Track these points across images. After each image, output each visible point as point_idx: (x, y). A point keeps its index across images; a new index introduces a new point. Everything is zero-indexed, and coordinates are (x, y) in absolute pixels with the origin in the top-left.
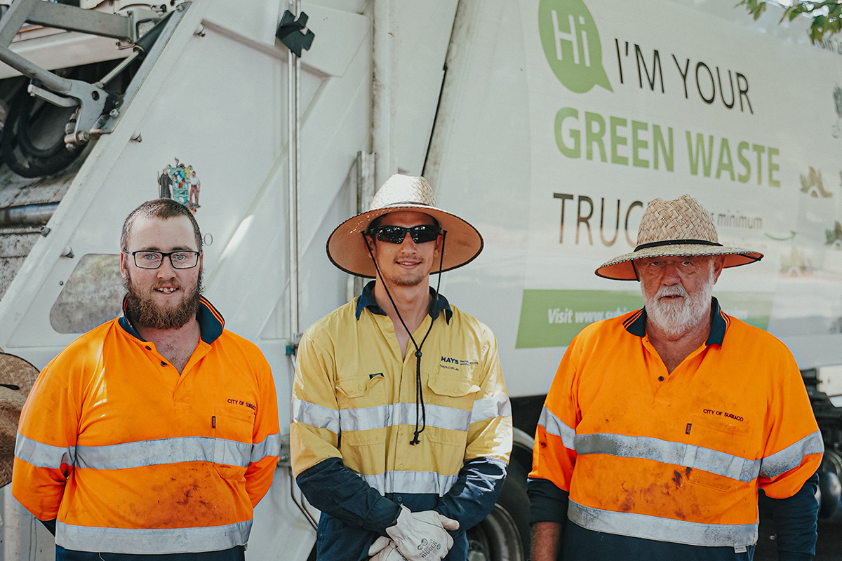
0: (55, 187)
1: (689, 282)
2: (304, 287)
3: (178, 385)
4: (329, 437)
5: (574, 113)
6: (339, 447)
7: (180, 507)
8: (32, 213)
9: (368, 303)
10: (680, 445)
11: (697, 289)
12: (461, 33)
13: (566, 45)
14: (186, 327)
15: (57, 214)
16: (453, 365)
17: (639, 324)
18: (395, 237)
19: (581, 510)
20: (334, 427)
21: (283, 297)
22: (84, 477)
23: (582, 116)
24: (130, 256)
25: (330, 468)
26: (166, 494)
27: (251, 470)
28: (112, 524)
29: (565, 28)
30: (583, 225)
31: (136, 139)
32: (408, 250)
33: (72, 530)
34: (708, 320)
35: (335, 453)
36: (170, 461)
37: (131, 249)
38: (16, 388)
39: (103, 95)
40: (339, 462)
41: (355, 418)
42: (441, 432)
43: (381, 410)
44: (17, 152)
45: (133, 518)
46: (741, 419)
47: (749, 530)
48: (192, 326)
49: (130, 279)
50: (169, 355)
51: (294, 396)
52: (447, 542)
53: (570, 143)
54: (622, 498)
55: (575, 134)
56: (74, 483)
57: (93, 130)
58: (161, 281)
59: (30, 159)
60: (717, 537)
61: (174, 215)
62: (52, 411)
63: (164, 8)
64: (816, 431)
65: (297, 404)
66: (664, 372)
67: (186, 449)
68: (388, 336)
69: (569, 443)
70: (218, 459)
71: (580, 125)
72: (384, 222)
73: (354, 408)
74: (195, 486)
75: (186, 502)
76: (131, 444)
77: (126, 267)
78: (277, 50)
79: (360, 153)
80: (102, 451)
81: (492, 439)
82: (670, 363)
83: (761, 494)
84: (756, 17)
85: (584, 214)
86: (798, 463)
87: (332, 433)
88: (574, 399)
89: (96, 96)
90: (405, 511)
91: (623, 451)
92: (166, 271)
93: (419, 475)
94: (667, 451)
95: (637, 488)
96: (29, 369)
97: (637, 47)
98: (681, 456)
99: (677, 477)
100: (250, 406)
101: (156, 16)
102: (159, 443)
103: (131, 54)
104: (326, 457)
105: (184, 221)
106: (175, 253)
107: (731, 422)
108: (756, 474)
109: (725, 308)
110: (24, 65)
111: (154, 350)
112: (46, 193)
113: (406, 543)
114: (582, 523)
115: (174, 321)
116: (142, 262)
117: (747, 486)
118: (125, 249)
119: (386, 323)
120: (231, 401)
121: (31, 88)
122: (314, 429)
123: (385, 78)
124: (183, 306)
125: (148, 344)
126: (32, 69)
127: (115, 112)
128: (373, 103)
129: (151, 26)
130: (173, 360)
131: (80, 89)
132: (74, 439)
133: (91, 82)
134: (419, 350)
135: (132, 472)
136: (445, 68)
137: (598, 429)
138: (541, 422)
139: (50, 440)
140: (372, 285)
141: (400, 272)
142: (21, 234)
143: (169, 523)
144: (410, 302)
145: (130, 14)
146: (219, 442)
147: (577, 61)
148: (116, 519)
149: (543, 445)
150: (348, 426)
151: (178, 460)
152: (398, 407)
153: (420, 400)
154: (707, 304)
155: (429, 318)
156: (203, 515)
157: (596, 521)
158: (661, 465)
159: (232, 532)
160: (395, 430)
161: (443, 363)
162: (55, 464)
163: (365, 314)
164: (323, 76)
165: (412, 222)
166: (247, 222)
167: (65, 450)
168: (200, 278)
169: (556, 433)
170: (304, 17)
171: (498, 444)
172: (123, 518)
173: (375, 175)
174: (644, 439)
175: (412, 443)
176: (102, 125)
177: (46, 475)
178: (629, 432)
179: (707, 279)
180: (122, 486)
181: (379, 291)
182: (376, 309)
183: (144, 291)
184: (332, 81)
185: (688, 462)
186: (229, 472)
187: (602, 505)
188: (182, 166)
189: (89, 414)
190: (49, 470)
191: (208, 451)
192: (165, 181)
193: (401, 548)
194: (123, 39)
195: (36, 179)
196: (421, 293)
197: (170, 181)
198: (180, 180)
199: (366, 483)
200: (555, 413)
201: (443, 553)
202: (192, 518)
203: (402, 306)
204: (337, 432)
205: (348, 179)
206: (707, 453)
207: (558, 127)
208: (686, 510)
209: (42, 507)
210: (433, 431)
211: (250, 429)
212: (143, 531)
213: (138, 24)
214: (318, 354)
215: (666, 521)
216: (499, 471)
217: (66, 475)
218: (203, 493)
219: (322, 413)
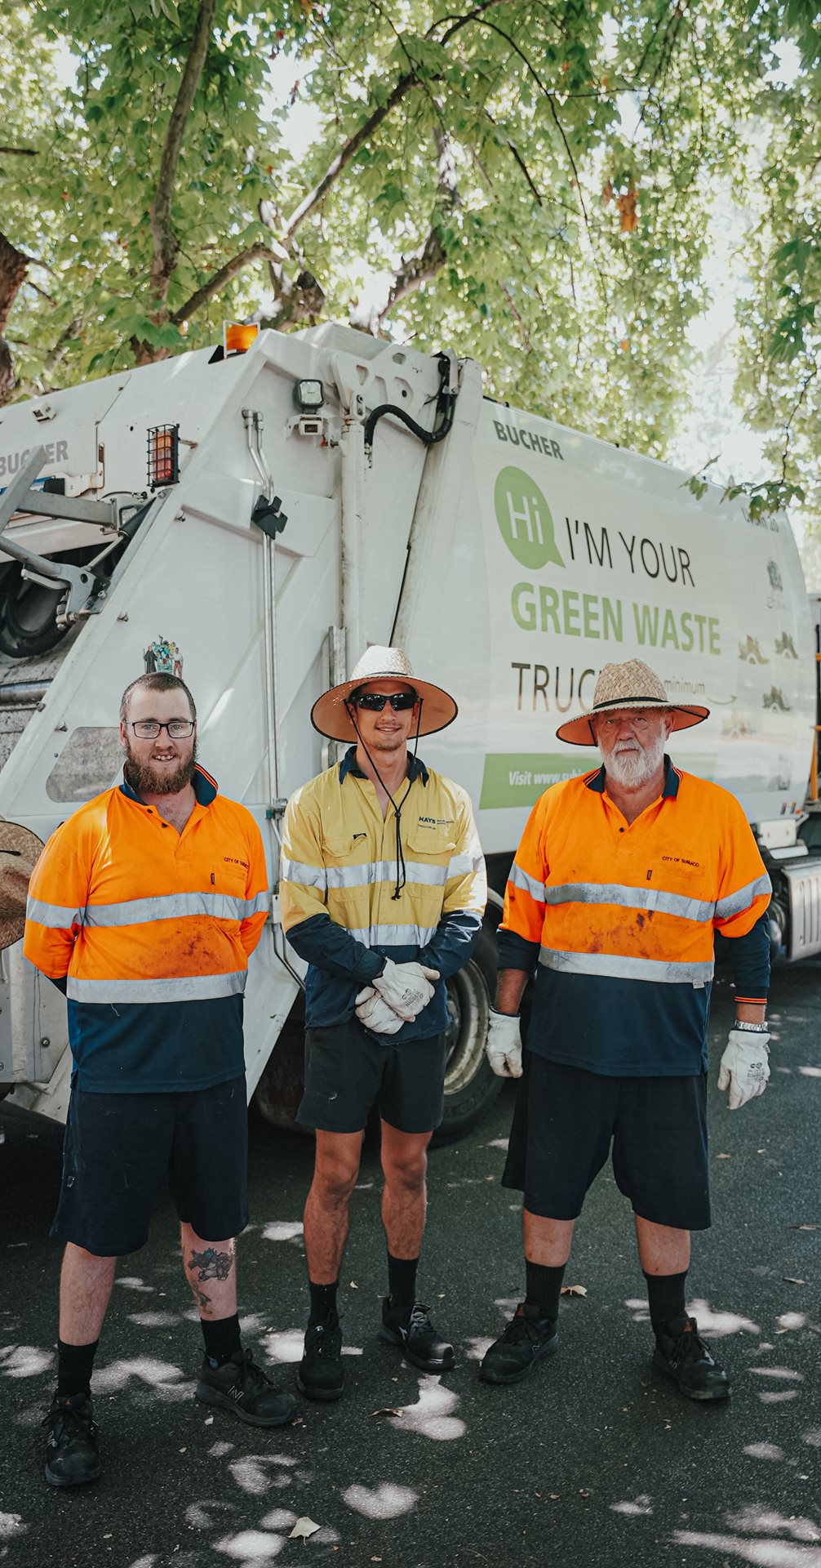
0: (43, 666)
1: (643, 738)
2: (282, 756)
3: (179, 845)
4: (317, 894)
5: (529, 588)
6: (326, 903)
7: (186, 958)
8: (21, 691)
9: (351, 768)
10: (642, 890)
11: (650, 743)
12: (423, 515)
13: (521, 524)
14: (182, 791)
15: (50, 691)
16: (430, 824)
17: (598, 781)
18: (376, 705)
19: (553, 954)
20: (321, 884)
21: (261, 766)
22: (92, 935)
23: (537, 591)
24: (130, 726)
25: (319, 923)
26: (173, 946)
27: (245, 924)
28: (122, 976)
29: (519, 508)
30: (539, 692)
31: (123, 619)
32: (388, 717)
33: (84, 984)
34: (662, 774)
35: (323, 910)
36: (174, 916)
37: (131, 720)
38: (18, 854)
39: (91, 578)
40: (327, 918)
41: (340, 876)
42: (420, 887)
43: (365, 868)
44: (6, 634)
45: (142, 969)
46: (697, 865)
47: (707, 967)
48: (188, 791)
49: (129, 748)
50: (169, 817)
51: (283, 855)
52: (429, 991)
53: (526, 616)
54: (591, 940)
55: (530, 607)
56: (83, 941)
57: (82, 611)
58: (159, 750)
59: (18, 640)
60: (678, 974)
61: (171, 688)
62: (62, 875)
63: (144, 495)
64: (764, 874)
65: (286, 863)
66: (625, 825)
67: (189, 904)
68: (370, 798)
69: (538, 896)
70: (218, 913)
71: (535, 599)
72: (365, 691)
73: (340, 866)
74: (199, 938)
75: (191, 953)
76: (138, 902)
77: (125, 735)
78: (253, 533)
79: (331, 628)
80: (111, 908)
81: (468, 892)
82: (629, 816)
83: (717, 934)
84: (698, 498)
85: (541, 682)
86: (749, 904)
87: (319, 890)
88: (542, 854)
89: (84, 578)
90: (390, 963)
91: (590, 898)
92: (164, 741)
93: (400, 928)
94: (629, 896)
95: (604, 931)
96: (29, 836)
97: (586, 526)
98: (643, 900)
99: (640, 920)
100: (243, 864)
101: (137, 502)
102: (164, 900)
103: (116, 539)
104: (315, 913)
105: (180, 693)
106: (173, 723)
107: (688, 868)
108: (711, 916)
109: (676, 764)
110: (17, 550)
111: (155, 813)
112: (34, 672)
113: (392, 993)
114: (554, 966)
115: (172, 786)
116: (141, 732)
117: (703, 926)
118: (125, 720)
119: (368, 786)
120: (227, 860)
121: (24, 572)
122: (304, 887)
123: (353, 557)
124: (179, 772)
125: (150, 807)
126: (25, 555)
127: (103, 594)
128: (343, 581)
129: (133, 512)
130: (173, 822)
131: (69, 572)
132: (85, 899)
133: (80, 565)
134: (398, 811)
135: (141, 927)
136: (409, 547)
137: (566, 880)
138: (510, 878)
139: (62, 902)
140: (353, 750)
141: (381, 737)
142: (12, 711)
143: (176, 973)
144: (389, 766)
145: (113, 501)
146: (218, 898)
147: (531, 539)
148: (125, 971)
149: (512, 898)
150: (334, 884)
151: (183, 915)
152: (380, 865)
153: (400, 857)
154: (660, 759)
155: (407, 781)
156: (207, 964)
157: (568, 963)
158: (625, 909)
159: (232, 980)
160: (378, 886)
161: (421, 823)
162: (67, 924)
163: (348, 778)
164: (296, 557)
165: (391, 691)
166: (227, 694)
167: (76, 911)
168: (194, 745)
169: (524, 887)
170: (277, 501)
171: (473, 898)
172: (133, 970)
173: (346, 649)
174: (609, 886)
175: (393, 898)
176: (90, 606)
177: (58, 934)
178: (595, 880)
179: (659, 734)
180: (132, 940)
181: (361, 755)
182: (358, 773)
183: (143, 758)
184: (304, 561)
185: (650, 905)
186: (228, 926)
187: (572, 948)
188: (166, 643)
189: (99, 875)
190: (61, 930)
191: (209, 906)
192: (150, 658)
193: (386, 998)
194: (107, 525)
195: (24, 659)
196: (399, 757)
197: (155, 658)
198: (164, 656)
199: (352, 938)
200: (523, 868)
201: (425, 1001)
202: (197, 968)
203: (382, 770)
204: (324, 889)
205: (321, 653)
206: (667, 897)
207: (514, 601)
208: (649, 949)
209: (53, 966)
210: (413, 887)
211: (243, 886)
212: (152, 981)
213: (121, 510)
214: (305, 816)
215: (631, 960)
216: (475, 923)
217: (75, 935)
218: (207, 944)
219: (310, 871)
